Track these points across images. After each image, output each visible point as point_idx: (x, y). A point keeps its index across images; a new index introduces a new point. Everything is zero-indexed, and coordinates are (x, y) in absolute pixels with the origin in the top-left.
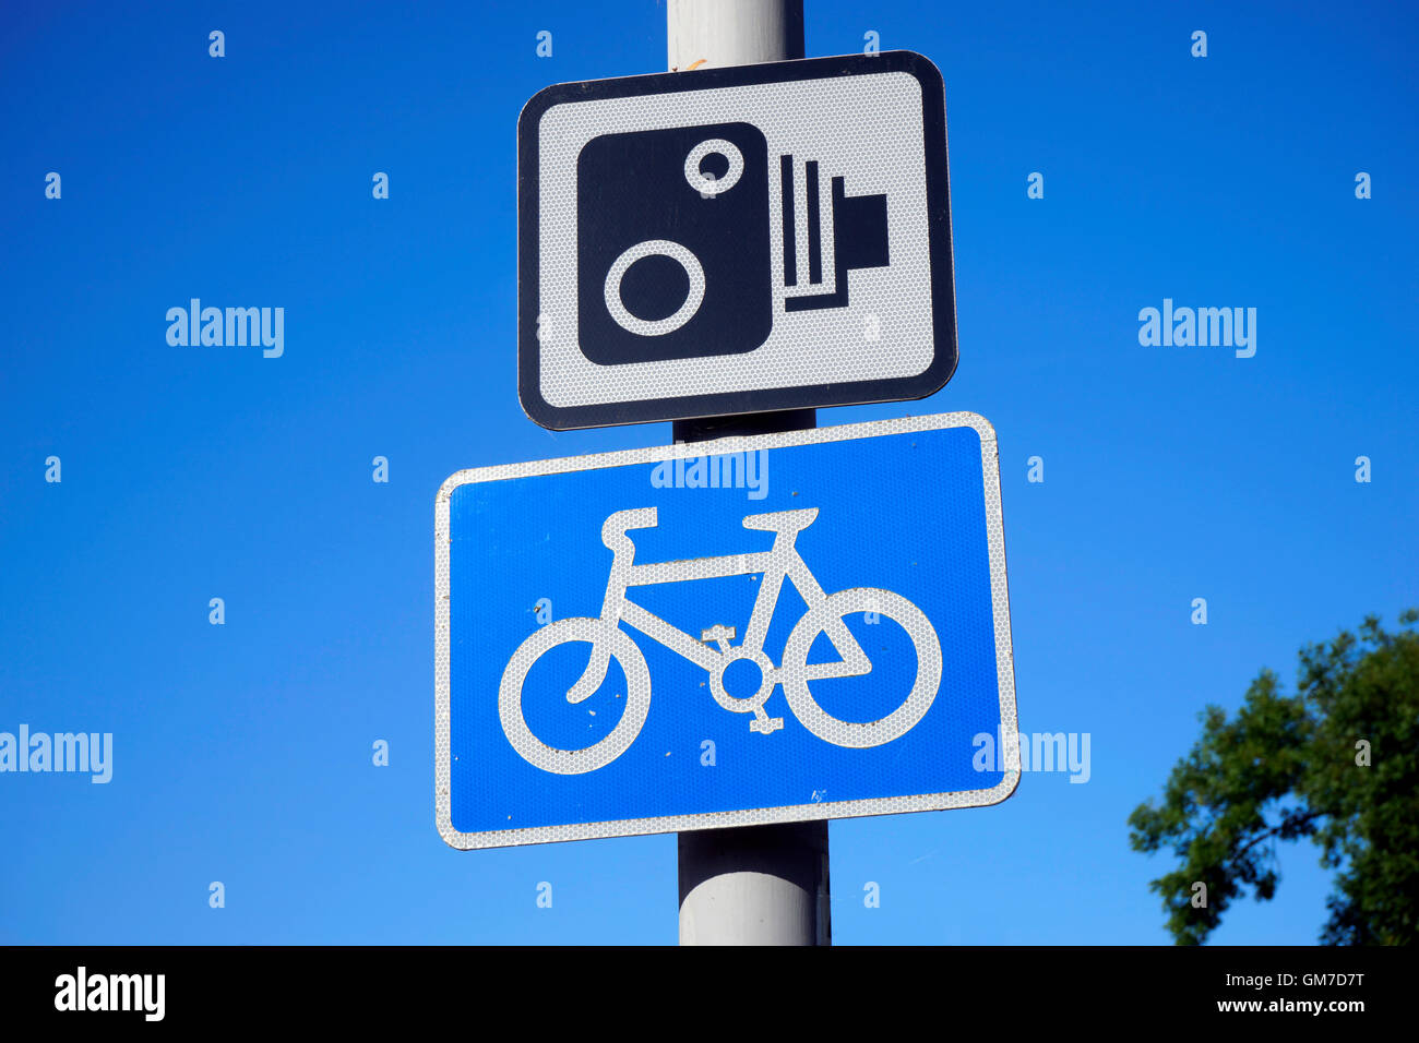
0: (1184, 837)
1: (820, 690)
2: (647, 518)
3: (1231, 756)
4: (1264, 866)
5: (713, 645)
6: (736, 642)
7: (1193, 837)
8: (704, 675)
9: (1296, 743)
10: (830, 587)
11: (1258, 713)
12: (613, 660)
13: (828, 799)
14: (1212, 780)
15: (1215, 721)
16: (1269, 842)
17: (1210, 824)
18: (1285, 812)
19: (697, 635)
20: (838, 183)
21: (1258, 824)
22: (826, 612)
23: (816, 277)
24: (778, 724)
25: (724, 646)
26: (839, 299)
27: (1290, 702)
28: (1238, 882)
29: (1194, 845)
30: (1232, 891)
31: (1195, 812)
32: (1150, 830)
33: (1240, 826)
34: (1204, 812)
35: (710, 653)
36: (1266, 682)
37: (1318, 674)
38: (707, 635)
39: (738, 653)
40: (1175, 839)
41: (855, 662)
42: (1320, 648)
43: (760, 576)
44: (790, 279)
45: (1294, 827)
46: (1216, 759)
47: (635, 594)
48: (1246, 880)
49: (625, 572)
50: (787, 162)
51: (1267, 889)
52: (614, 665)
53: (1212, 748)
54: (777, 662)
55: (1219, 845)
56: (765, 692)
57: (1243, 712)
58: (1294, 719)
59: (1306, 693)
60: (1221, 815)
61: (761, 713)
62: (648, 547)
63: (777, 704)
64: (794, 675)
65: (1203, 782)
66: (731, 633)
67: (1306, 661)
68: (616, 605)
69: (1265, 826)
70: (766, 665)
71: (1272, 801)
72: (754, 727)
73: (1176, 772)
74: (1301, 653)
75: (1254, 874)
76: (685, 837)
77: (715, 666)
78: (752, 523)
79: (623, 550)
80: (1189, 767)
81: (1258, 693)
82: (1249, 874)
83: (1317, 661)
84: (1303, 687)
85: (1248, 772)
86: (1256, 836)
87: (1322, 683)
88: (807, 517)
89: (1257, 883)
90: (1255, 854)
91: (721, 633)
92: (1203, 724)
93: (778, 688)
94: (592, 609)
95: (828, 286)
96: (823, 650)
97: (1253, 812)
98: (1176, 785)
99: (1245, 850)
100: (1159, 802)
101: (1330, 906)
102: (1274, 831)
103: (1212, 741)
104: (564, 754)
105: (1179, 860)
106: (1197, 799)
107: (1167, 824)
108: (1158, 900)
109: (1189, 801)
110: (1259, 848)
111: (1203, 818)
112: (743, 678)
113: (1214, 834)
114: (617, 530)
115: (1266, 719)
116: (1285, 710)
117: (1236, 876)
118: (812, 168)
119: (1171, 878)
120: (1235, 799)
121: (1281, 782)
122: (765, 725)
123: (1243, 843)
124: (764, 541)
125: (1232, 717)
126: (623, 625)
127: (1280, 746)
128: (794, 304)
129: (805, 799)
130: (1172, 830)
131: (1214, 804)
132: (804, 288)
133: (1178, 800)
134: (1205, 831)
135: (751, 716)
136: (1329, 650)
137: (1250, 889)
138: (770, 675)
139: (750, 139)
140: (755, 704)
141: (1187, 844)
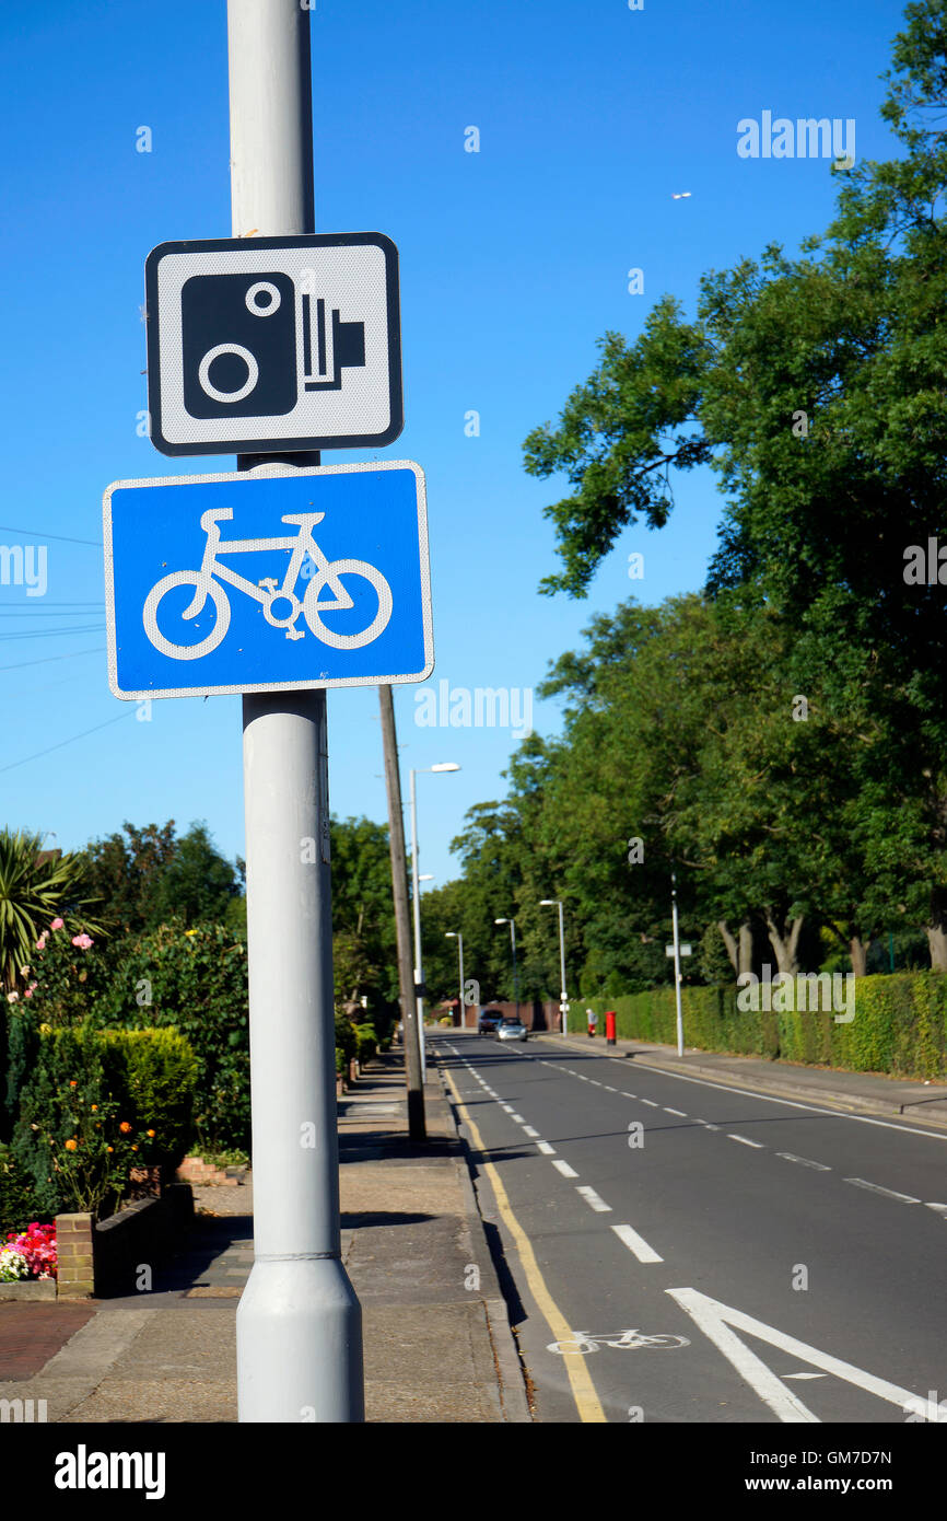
0: (580, 463)
1: (325, 616)
2: (227, 514)
3: (630, 384)
4: (657, 493)
5: (265, 589)
6: (278, 587)
7: (589, 464)
8: (260, 606)
9: (693, 372)
10: (331, 558)
11: (658, 339)
12: (209, 596)
13: (328, 677)
14: (608, 407)
15: (614, 348)
16: (662, 469)
17: (606, 451)
18: (681, 439)
19: (256, 584)
20: (336, 313)
21: (654, 451)
22: (329, 573)
23: (323, 371)
24: (302, 634)
25: (272, 589)
26: (336, 385)
27: (690, 330)
28: (631, 508)
29: (588, 473)
30: (624, 517)
31: (590, 438)
32: (543, 456)
33: (635, 453)
34: (600, 438)
35: (263, 594)
36: (667, 308)
37: (719, 303)
38: (261, 583)
39: (279, 594)
40: (570, 466)
41: (344, 601)
42: (722, 276)
43: (292, 550)
44: (308, 372)
45: (691, 454)
46: (614, 386)
47: (221, 558)
48: (638, 508)
49: (214, 545)
50: (306, 298)
51: (658, 518)
52: (209, 599)
53: (609, 375)
54: (302, 601)
55: (614, 473)
56: (294, 616)
57: (643, 340)
58: (694, 346)
59: (706, 320)
60: (616, 442)
61: (292, 628)
62: (228, 531)
63: (301, 624)
64: (311, 607)
65: (600, 410)
66: (275, 582)
67: (707, 289)
68: (209, 563)
69: (660, 453)
70: (294, 601)
71: (669, 428)
72: (288, 636)
73: (572, 399)
74: (703, 280)
75: (647, 501)
76: (246, 697)
77: (266, 601)
78: (287, 519)
79: (214, 533)
80: (585, 394)
81: (658, 320)
82: (642, 501)
83: (718, 289)
84: (703, 315)
85: (645, 399)
86: (650, 464)
87: (722, 311)
88: (318, 517)
89: (649, 510)
90: (648, 482)
91: (269, 582)
92: (602, 351)
93: (302, 615)
94: (196, 566)
95: (329, 377)
96: (326, 594)
97: (648, 440)
98: (572, 411)
99: (638, 477)
100: (556, 427)
101: (720, 534)
102: (669, 458)
103: (611, 369)
104: (181, 648)
105: (574, 486)
106: (594, 426)
107: (561, 451)
108: (551, 526)
109: (585, 427)
110: (652, 475)
111: (599, 445)
112: (281, 608)
113: (609, 462)
114: (210, 520)
115: (665, 346)
116: (684, 338)
117: (629, 503)
118: (321, 303)
119: (565, 504)
120: (629, 426)
121: (677, 410)
122: (294, 635)
123: (638, 470)
124: (293, 530)
125: (630, 344)
126: (214, 576)
127: (679, 373)
128: (310, 387)
129: (316, 677)
130: (567, 456)
131: (609, 431)
132: (316, 378)
133: (575, 427)
134: (599, 459)
135: (287, 630)
136: (730, 279)
137: (643, 517)
138: (297, 608)
139: (284, 283)
140: (289, 623)
141: (581, 471)
